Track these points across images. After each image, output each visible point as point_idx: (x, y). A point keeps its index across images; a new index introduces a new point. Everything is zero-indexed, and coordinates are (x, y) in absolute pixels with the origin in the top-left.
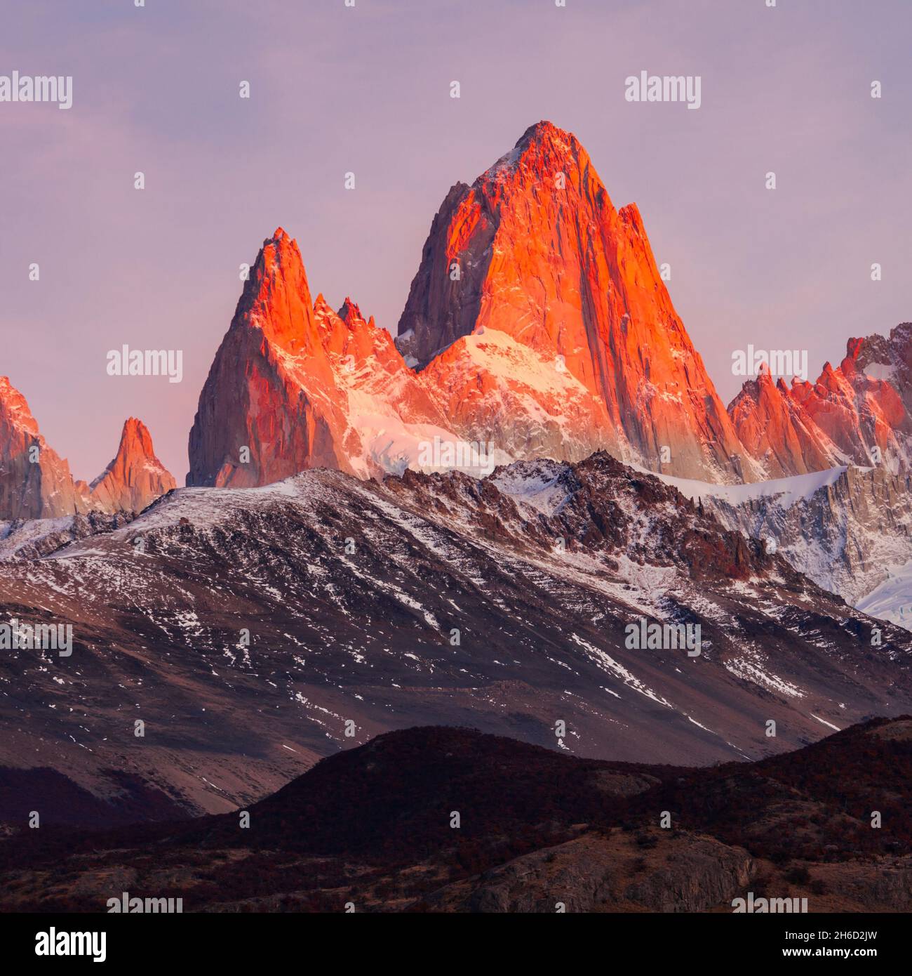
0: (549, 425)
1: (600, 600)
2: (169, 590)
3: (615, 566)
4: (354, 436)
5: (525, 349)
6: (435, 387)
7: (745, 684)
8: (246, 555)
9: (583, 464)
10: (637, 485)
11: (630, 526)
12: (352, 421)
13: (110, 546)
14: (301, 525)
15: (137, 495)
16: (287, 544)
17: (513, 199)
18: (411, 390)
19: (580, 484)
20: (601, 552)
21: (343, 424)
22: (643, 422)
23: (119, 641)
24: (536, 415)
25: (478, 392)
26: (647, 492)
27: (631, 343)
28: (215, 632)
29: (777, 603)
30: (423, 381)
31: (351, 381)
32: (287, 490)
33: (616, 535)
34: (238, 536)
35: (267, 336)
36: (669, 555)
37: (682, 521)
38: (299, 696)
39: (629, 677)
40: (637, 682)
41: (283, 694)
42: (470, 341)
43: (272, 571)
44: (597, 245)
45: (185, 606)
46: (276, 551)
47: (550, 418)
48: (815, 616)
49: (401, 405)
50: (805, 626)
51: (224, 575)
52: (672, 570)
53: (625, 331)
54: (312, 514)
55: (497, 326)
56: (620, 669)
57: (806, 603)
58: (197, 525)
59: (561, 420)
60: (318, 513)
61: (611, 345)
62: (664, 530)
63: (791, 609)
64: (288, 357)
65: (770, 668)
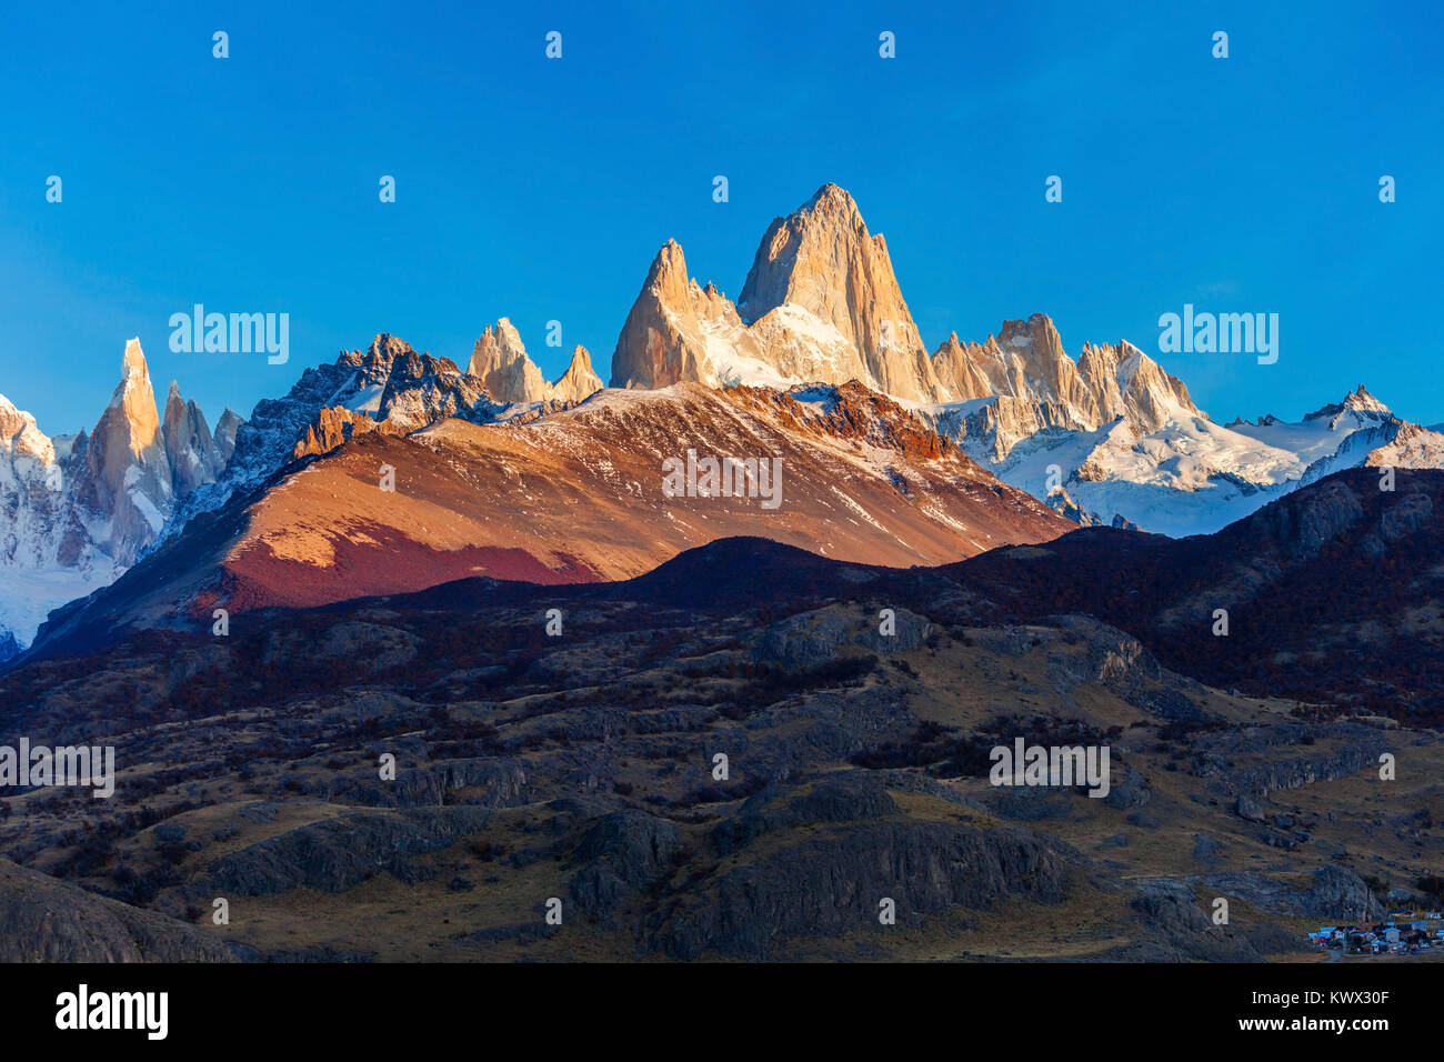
0: (824, 362)
1: (849, 467)
2: (596, 448)
3: (859, 448)
4: (709, 363)
5: (813, 317)
6: (758, 337)
7: (932, 520)
8: (642, 430)
9: (844, 386)
10: (872, 400)
11: (869, 424)
12: (708, 354)
13: (563, 421)
14: (675, 414)
15: (579, 390)
16: (666, 424)
17: (810, 228)
18: (744, 338)
19: (840, 398)
20: (852, 439)
21: (703, 356)
22: (879, 364)
23: (565, 476)
24: (817, 357)
25: (783, 340)
26: (879, 404)
27: (876, 317)
28: (622, 474)
29: (954, 474)
30: (752, 332)
31: (709, 330)
32: (668, 393)
33: (860, 429)
34: (637, 418)
35: (661, 301)
36: (891, 442)
37: (901, 422)
38: (669, 514)
39: (864, 513)
40: (869, 517)
41: (659, 512)
42: (780, 310)
43: (656, 440)
44: (859, 258)
45: (605, 458)
46: (660, 428)
47: (825, 358)
48: (975, 483)
49: (738, 346)
50: (968, 488)
51: (629, 441)
52: (893, 451)
53: (872, 309)
54: (682, 408)
55: (797, 302)
56: (859, 508)
57: (971, 475)
58: (614, 411)
59: (832, 360)
60: (686, 407)
61: (864, 317)
62: (888, 428)
63: (961, 478)
64: (673, 314)
65: (948, 512)
